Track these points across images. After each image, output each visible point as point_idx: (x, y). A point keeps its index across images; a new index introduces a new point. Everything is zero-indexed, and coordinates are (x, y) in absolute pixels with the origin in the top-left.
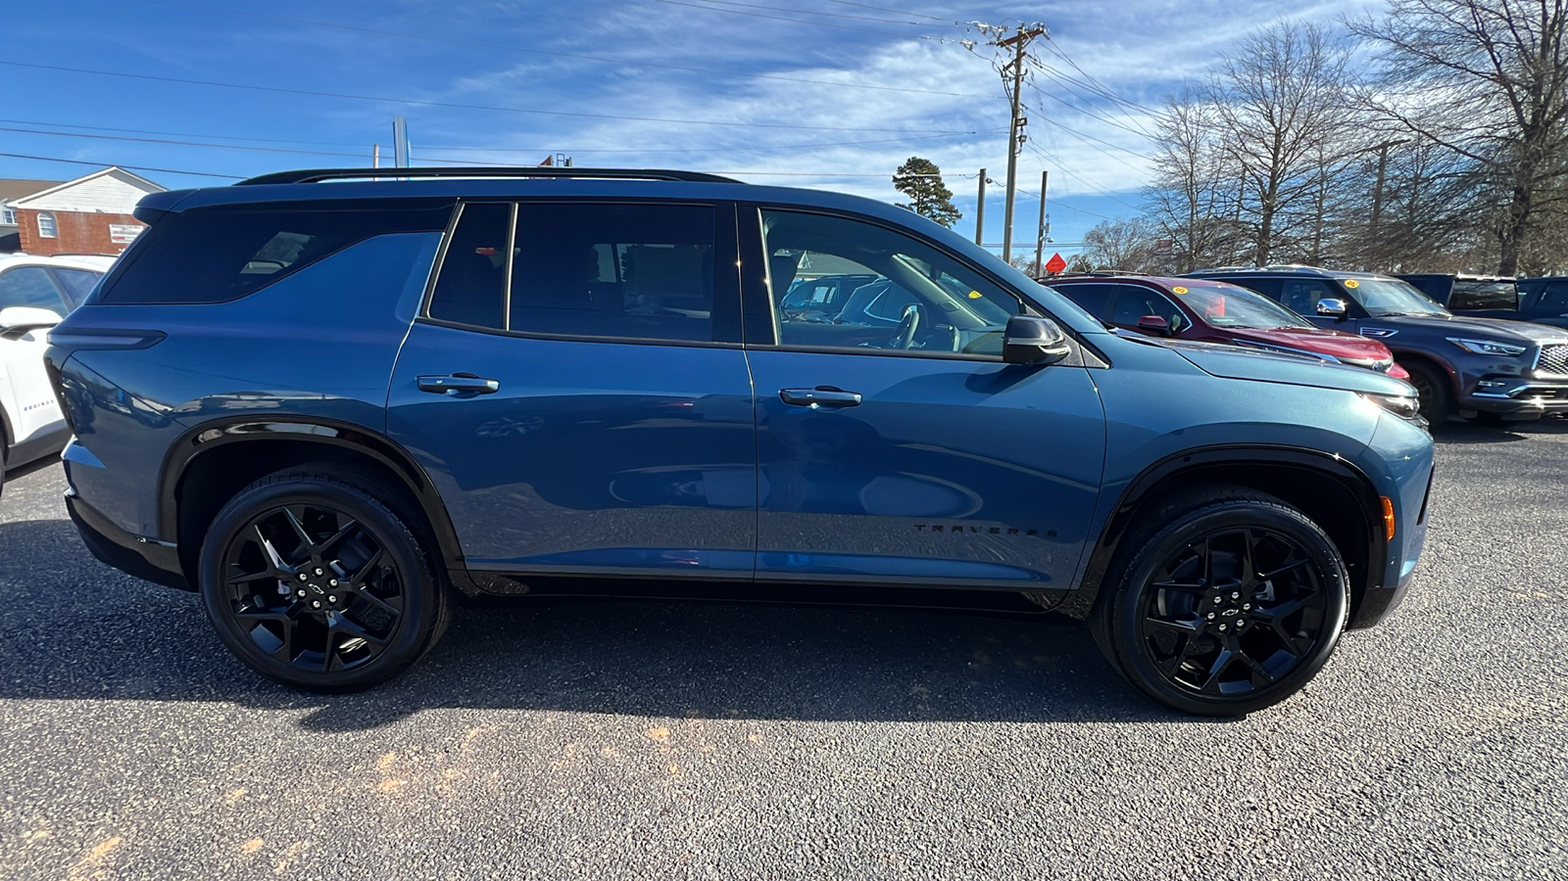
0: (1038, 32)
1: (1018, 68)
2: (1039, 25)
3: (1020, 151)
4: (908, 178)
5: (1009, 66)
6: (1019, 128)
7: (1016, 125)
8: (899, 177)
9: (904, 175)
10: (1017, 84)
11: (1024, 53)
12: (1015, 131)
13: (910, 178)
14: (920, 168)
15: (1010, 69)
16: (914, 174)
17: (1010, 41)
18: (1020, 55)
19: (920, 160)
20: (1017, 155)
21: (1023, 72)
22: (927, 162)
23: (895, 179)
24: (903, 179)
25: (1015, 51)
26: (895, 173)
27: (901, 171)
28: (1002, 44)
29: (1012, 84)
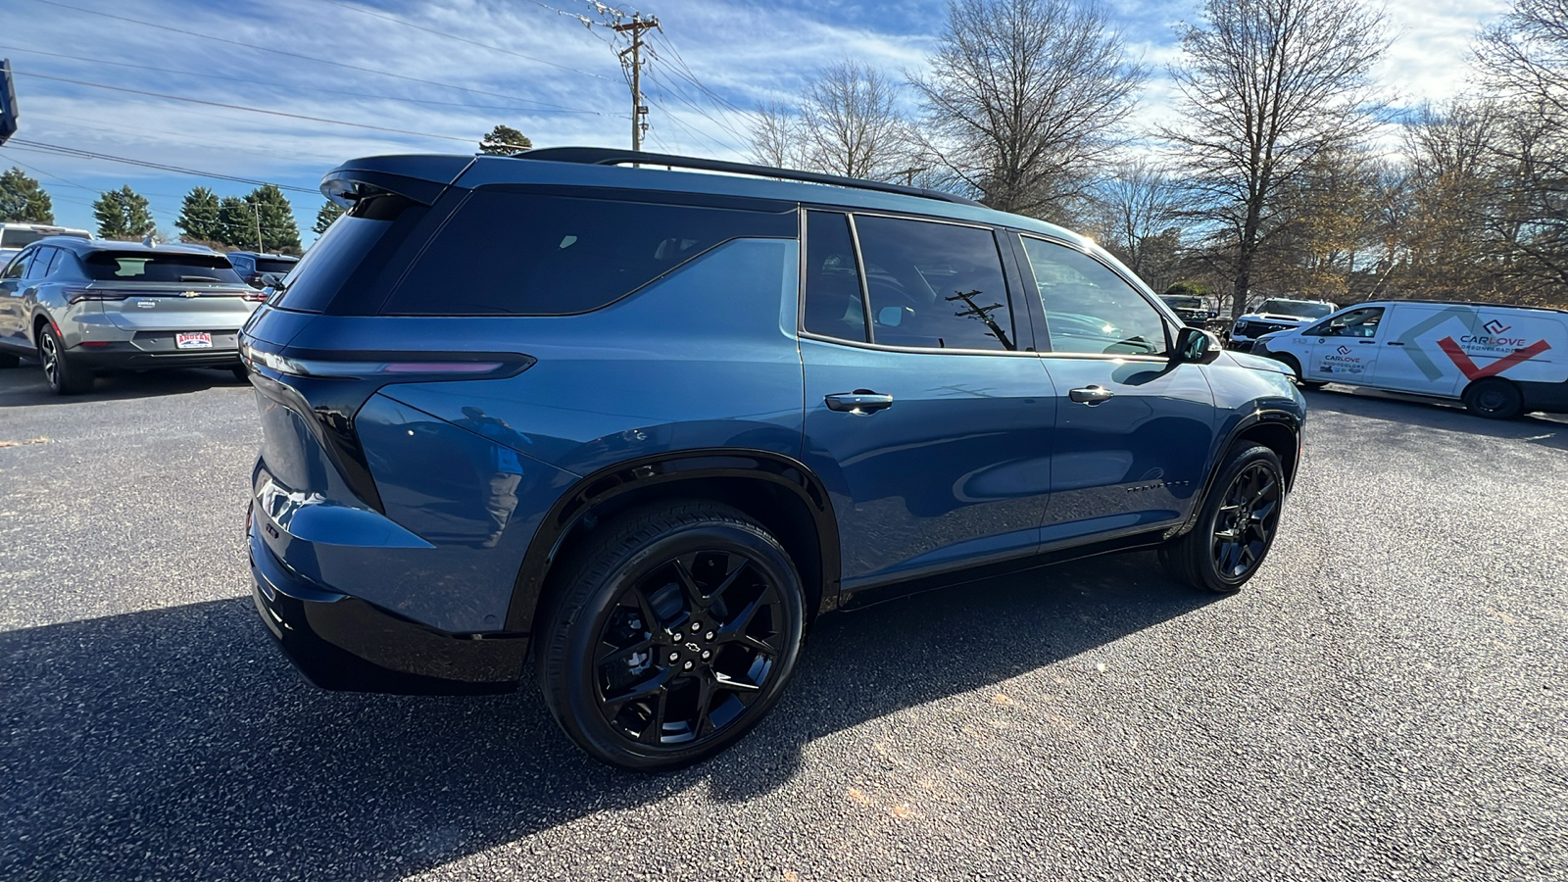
0: (652, 24)
1: (636, 55)
2: (653, 17)
3: (643, 139)
4: (496, 147)
5: (627, 52)
6: (640, 115)
7: (638, 112)
8: (487, 144)
9: (492, 144)
10: (635, 71)
11: (642, 43)
12: (637, 118)
13: (499, 148)
14: (510, 138)
15: (627, 55)
16: (503, 144)
17: (627, 27)
18: (636, 45)
19: (509, 131)
20: (640, 142)
21: (640, 60)
22: (518, 133)
23: (481, 144)
24: (490, 147)
25: (631, 39)
26: (482, 140)
27: (488, 138)
28: (618, 28)
29: (631, 69)
